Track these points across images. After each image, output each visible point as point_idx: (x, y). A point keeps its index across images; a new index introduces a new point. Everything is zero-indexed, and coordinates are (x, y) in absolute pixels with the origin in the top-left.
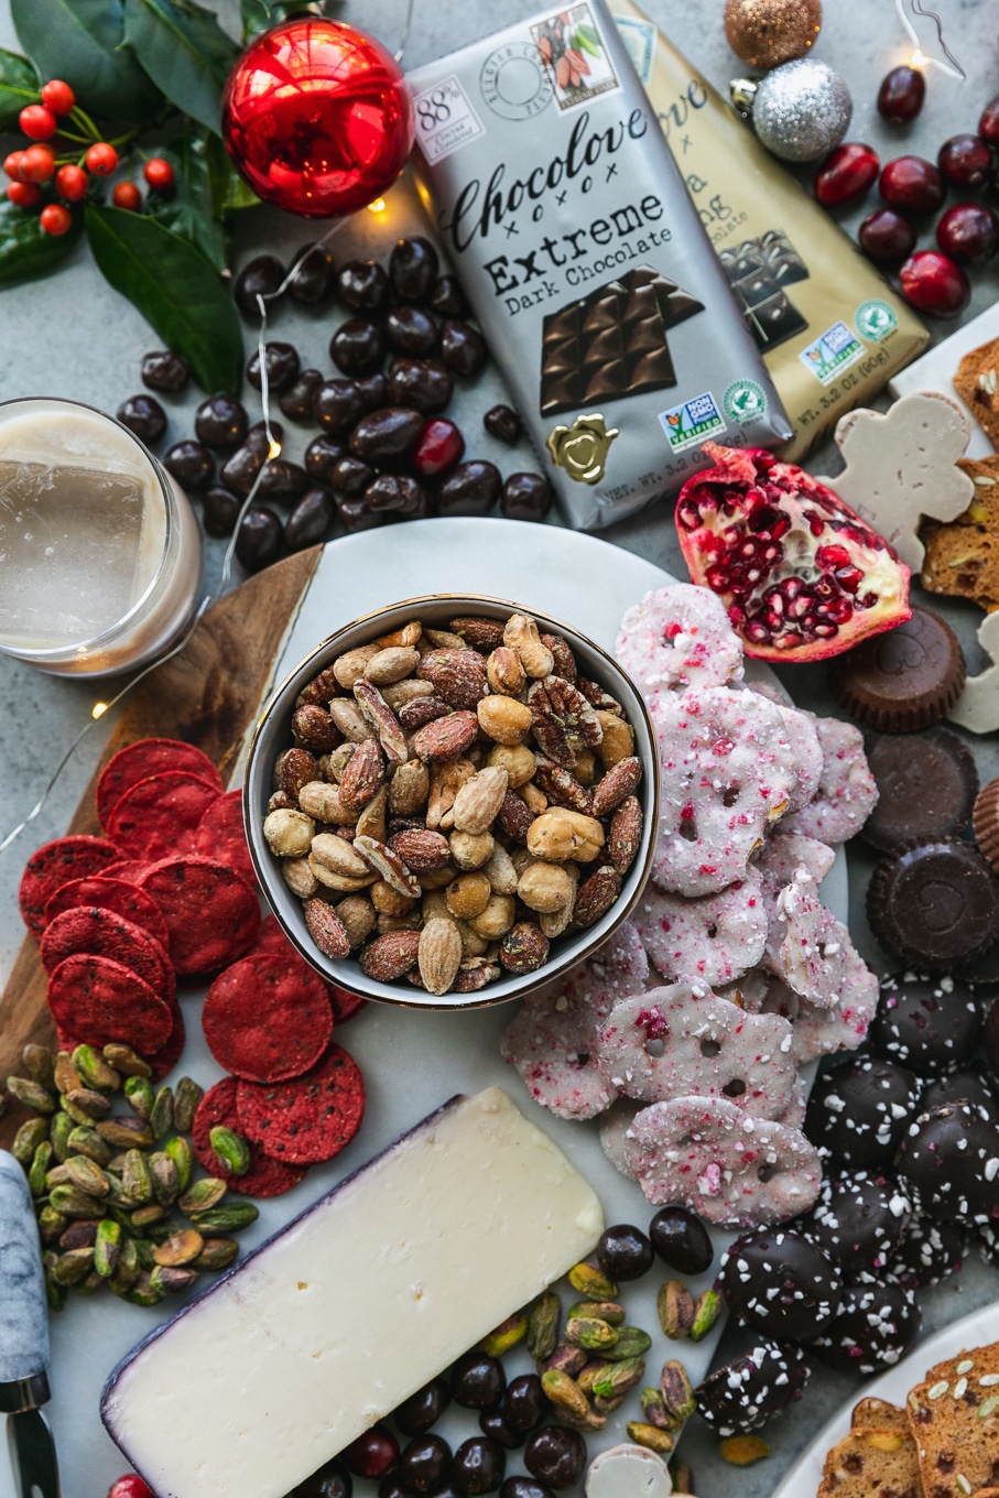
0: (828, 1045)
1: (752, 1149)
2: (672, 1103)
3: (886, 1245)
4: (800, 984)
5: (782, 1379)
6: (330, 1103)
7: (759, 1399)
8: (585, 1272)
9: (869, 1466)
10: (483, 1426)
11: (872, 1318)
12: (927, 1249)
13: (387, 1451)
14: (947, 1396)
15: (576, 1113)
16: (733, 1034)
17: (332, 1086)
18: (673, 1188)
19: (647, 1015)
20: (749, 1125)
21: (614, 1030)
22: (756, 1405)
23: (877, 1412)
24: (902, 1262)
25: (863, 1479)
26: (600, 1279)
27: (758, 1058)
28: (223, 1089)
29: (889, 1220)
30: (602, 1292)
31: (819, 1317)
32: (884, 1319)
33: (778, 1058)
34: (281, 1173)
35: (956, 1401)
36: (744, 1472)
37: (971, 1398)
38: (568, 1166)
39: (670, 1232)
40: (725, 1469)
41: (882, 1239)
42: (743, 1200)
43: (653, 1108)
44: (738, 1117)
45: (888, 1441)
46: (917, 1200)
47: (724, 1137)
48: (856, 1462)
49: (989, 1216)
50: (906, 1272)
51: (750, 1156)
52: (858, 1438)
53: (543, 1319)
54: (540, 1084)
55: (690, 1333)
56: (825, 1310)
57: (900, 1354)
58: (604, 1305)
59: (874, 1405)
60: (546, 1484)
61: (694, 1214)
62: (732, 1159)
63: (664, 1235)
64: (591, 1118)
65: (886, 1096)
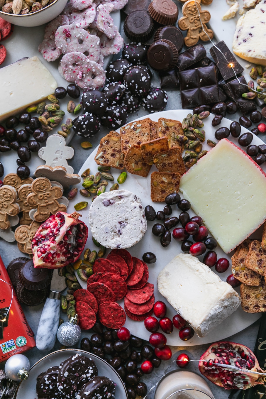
0: (111, 52)
1: (89, 67)
2: (71, 53)
3: (119, 94)
4: (101, 26)
5: (92, 120)
7: (86, 123)
8: (52, 96)
9: (111, 143)
10: (25, 128)
11: (114, 111)
12: (129, 100)
13: (2, 130)
14: (129, 128)
15: (52, 59)
16: (86, 38)
18: (72, 77)
19: (66, 30)
20: (88, 60)
21: (58, 33)
22: (85, 125)
23: (114, 134)
24: (124, 103)
25: (109, 146)
26: (54, 98)
27: (92, 46)
29: (120, 89)
30: (54, 101)
31: (101, 106)
32: (117, 112)
33: (96, 47)
35: (131, 129)
36: (86, 151)
37: (134, 129)
38: (50, 75)
39: (71, 89)
40: (82, 150)
41: (118, 92)
42: (88, 82)
43: (67, 54)
44: (86, 58)
45: (115, 139)
46: (127, 86)
47: (82, 64)
48: (108, 142)
49: (143, 91)
50: (125, 106)
51: (89, 69)
52: (108, 136)
53: (40, 105)
54: (45, 54)
55: (73, 112)
56: (102, 105)
57: (121, 122)
58: (55, 104)
59: (114, 132)
60: (37, 140)
61: (77, 85)
62: (85, 70)
63: (70, 90)
64: (55, 60)
65: (123, 64)
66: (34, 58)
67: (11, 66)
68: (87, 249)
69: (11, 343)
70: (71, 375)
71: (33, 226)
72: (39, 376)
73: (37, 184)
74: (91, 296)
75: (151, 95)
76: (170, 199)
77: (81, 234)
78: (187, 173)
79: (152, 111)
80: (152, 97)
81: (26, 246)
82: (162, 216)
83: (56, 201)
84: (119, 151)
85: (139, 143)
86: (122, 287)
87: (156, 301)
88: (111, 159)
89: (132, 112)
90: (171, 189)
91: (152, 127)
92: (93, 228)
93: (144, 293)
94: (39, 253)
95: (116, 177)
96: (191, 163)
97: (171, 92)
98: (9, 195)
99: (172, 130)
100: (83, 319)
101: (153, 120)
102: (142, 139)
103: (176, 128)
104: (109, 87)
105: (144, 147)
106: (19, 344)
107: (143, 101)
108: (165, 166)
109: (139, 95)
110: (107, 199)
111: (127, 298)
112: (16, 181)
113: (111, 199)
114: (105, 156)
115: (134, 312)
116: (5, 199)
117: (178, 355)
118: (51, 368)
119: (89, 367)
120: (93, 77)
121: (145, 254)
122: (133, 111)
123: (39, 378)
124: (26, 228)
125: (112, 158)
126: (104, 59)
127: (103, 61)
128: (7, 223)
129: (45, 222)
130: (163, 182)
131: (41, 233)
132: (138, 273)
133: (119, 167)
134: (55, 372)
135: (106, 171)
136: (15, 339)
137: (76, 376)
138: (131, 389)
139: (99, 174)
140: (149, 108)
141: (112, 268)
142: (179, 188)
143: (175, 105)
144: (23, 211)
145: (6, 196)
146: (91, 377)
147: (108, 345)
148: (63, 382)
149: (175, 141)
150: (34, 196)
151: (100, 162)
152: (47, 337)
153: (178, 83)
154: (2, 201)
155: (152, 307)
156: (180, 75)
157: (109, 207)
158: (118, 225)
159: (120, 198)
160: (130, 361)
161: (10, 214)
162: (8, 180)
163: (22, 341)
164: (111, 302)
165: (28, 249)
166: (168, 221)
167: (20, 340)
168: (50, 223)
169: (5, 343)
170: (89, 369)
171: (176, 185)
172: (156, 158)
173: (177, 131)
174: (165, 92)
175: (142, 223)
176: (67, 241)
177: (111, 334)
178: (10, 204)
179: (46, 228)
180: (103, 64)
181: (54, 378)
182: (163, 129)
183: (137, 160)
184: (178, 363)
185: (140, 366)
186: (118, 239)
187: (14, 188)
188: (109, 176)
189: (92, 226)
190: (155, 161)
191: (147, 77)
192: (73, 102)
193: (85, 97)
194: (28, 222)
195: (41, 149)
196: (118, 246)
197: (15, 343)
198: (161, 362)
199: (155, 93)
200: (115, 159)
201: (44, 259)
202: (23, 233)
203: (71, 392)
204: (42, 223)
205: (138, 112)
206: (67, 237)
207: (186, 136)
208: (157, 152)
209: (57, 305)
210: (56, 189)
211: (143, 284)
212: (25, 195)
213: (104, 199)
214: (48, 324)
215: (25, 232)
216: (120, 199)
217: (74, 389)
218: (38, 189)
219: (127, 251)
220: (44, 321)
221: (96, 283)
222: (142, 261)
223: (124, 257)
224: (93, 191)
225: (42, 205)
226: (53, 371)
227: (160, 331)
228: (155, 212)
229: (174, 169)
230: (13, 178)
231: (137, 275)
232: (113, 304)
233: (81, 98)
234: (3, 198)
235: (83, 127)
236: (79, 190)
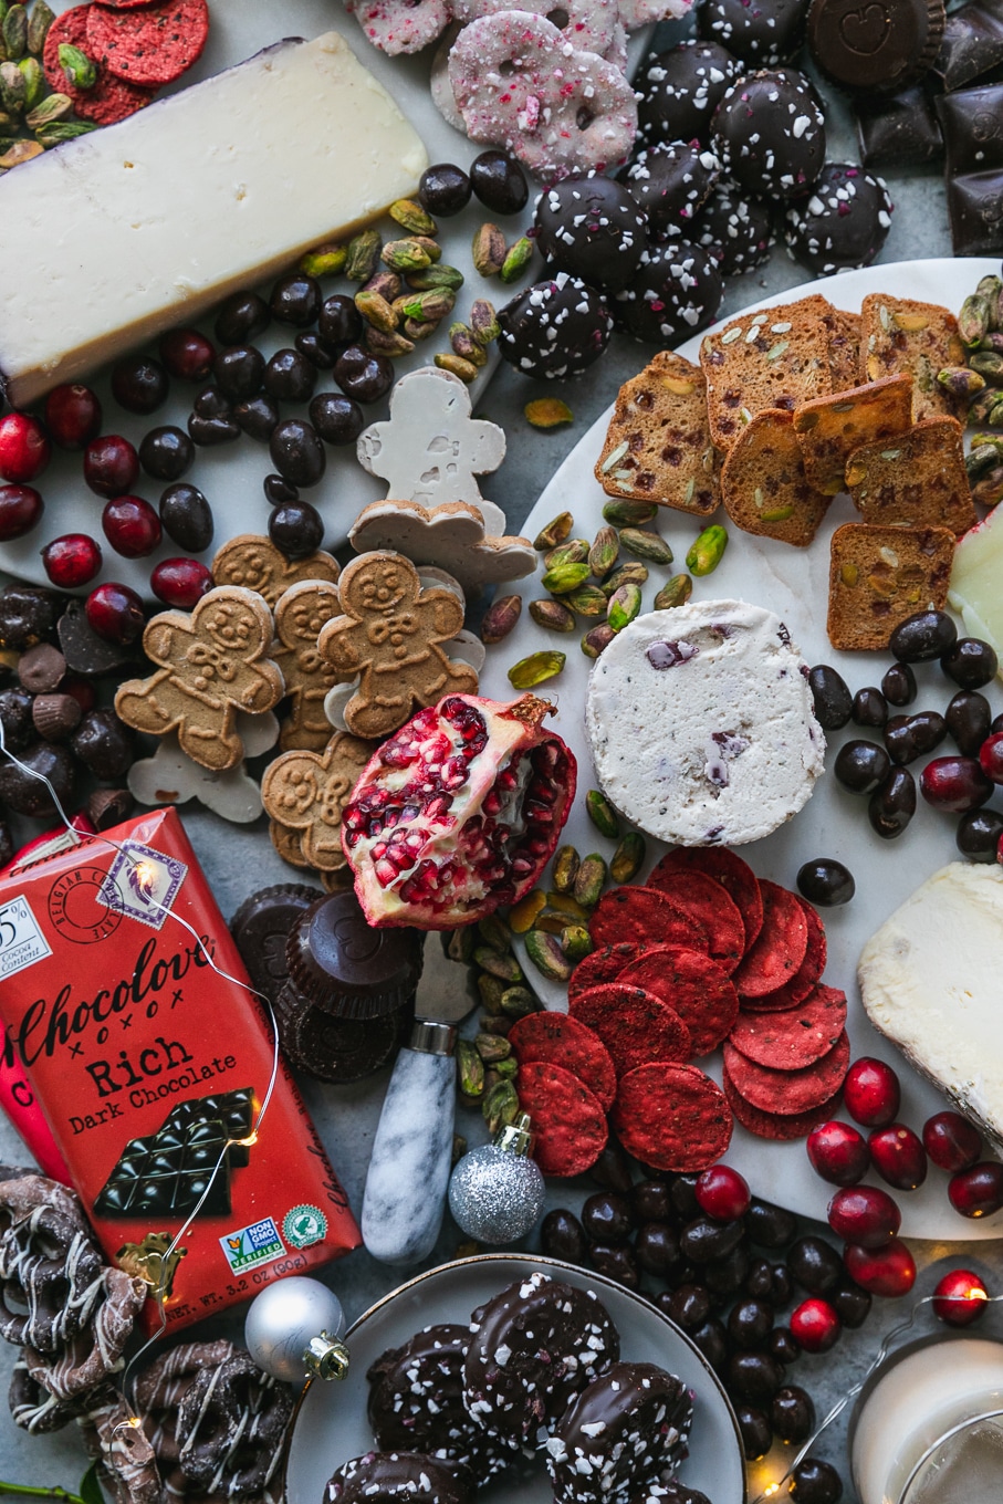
0: (655, 10)
1: (570, 79)
2: (495, 17)
3: (693, 195)
5: (583, 307)
6: (175, 32)
7: (559, 319)
8: (408, 206)
9: (662, 405)
10: (298, 343)
11: (674, 267)
12: (734, 220)
13: (204, 352)
14: (739, 340)
15: (406, 43)
17: (179, 17)
18: (494, 120)
20: (568, 48)
22: (556, 326)
23: (673, 364)
24: (709, 232)
25: (653, 415)
26: (418, 212)
28: (75, 14)
29: (699, 170)
30: (420, 225)
31: (623, 247)
32: (685, 271)
34: (125, 97)
35: (748, 345)
36: (546, 439)
37: (761, 344)
38: (397, 113)
39: (489, 173)
40: (528, 433)
41: (687, 187)
42: (563, 143)
43: (477, 22)
44: (559, 39)
45: (680, 386)
46: (726, 158)
47: (544, 62)
48: (648, 400)
49: (796, 179)
50: (712, 243)
51: (569, 88)
52: (652, 374)
53: (362, 243)
54: (376, 24)
55: (499, 273)
56: (627, 240)
57: (701, 314)
58: (421, 238)
59: (671, 358)
60: (350, 394)
61: (512, 156)
62: (551, 91)
63: (483, 175)
64: (420, 48)
65: (707, 63)
66: (328, 39)
67: (233, 74)
68: (565, 849)
69: (265, 1235)
70: (520, 1359)
71: (338, 755)
72: (378, 1363)
73: (362, 579)
74: (586, 1042)
75: (824, 199)
76: (916, 635)
77: (549, 787)
78: (982, 527)
79: (828, 267)
80: (828, 207)
81: (311, 838)
82: (876, 710)
83: (440, 651)
84: (696, 439)
85: (781, 403)
86: (719, 1001)
87: (853, 1059)
88: (664, 472)
89: (739, 271)
90: (913, 595)
91: (834, 333)
92: (606, 761)
93: (807, 1025)
94: (384, 866)
95: (680, 546)
96: (997, 484)
97: (905, 184)
98: (241, 627)
99: (918, 347)
100: (551, 1133)
101: (838, 307)
102: (794, 385)
103: (932, 338)
104: (648, 165)
105: (810, 419)
106: (294, 1238)
107: (791, 222)
108: (892, 497)
109: (776, 197)
110: (665, 640)
111: (735, 1049)
112: (268, 569)
113: (683, 639)
114: (636, 460)
115: (764, 1102)
116: (226, 643)
117: (937, 1277)
118: (427, 1330)
119: (588, 1327)
120: (581, 120)
121: (809, 869)
122: (743, 266)
123: (379, 1370)
124: (308, 764)
125: (666, 466)
126: (628, 42)
127: (623, 52)
128: (230, 742)
129: (392, 736)
130: (881, 567)
131: (380, 783)
132: (782, 944)
133: (694, 503)
134: (447, 1348)
135: (642, 522)
136: (280, 1217)
137: (539, 1360)
138: (749, 1412)
139: (611, 534)
140: (814, 251)
141: (677, 926)
142: (946, 591)
143: (922, 239)
144: (296, 693)
145: (229, 629)
146: (596, 1364)
147: (657, 1239)
148: (489, 1388)
149: (931, 394)
150: (351, 629)
151: (619, 484)
152: (412, 1209)
153: (937, 146)
154: (213, 651)
155: (837, 1081)
156: (948, 108)
157: (673, 672)
158: (713, 749)
159: (720, 633)
160: (745, 1302)
161: (246, 705)
162: (231, 565)
163: (308, 1224)
164: (671, 1064)
165: (321, 851)
166: (903, 731)
167: (299, 1219)
168: (419, 740)
169: (240, 1233)
170: (590, 1330)
171: (935, 578)
172: (859, 465)
173: (938, 348)
174: (882, 182)
175: (812, 736)
176: (495, 813)
177: (668, 1194)
178: (248, 666)
179: (403, 764)
180: (623, 64)
181: (446, 1371)
182: (885, 341)
183: (777, 475)
184: (942, 1308)
185: (784, 1321)
186: (712, 803)
187: (260, 597)
188: (655, 544)
189: (603, 754)
190: (853, 476)
191: (813, 118)
192: (498, 232)
193: (555, 206)
194: (316, 739)
195: (367, 432)
196: (713, 834)
197: (281, 1234)
198: (870, 1304)
199: (844, 187)
200: (681, 471)
201: (403, 891)
202: (296, 784)
203: (524, 1424)
204: (379, 742)
205: (765, 272)
206: (498, 800)
207: (975, 370)
208: (862, 440)
209: (446, 1076)
210: (440, 599)
211: (803, 991)
212: (305, 625)
213: (650, 641)
214: (413, 1154)
215: (308, 781)
216: (715, 637)
217: (536, 1411)
218: (367, 602)
219: (734, 855)
220: (397, 1143)
221: (613, 986)
222: (797, 897)
223: (723, 879)
224: (589, 606)
225: (382, 666)
226: (437, 1345)
227: (871, 1180)
228: (848, 694)
229: (929, 510)
230: (253, 557)
231: (780, 951)
232: (681, 1074)
233: (535, 214)
234: (216, 641)
235: (546, 336)
236: (526, 604)
